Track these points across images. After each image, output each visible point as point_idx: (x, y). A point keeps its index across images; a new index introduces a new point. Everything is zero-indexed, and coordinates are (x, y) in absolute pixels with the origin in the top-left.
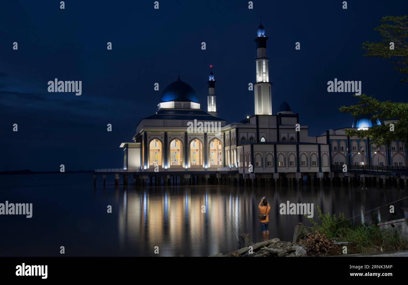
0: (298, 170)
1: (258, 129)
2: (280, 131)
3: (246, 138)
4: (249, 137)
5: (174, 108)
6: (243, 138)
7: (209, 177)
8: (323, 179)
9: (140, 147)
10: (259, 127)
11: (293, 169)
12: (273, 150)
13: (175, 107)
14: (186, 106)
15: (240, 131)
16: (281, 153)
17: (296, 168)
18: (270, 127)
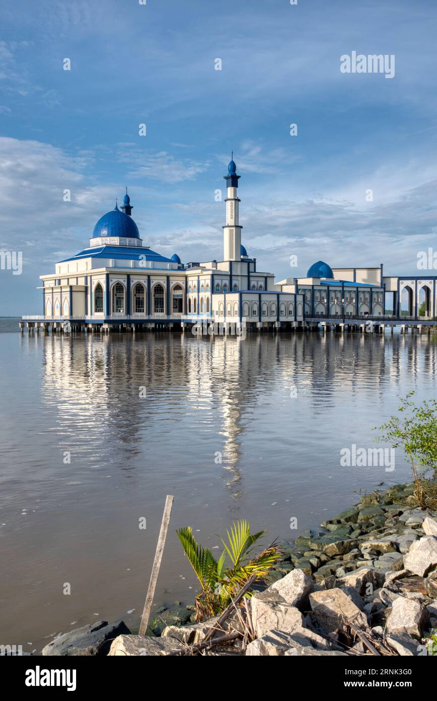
0: (278, 320)
1: (231, 276)
2: (251, 279)
3: (220, 284)
4: (223, 284)
5: (118, 244)
6: (218, 285)
7: (172, 326)
8: (297, 328)
9: (84, 290)
10: (233, 274)
11: (273, 319)
12: (258, 300)
13: (120, 243)
14: (131, 242)
15: (215, 277)
16: (265, 303)
17: (276, 318)
18: (242, 275)
